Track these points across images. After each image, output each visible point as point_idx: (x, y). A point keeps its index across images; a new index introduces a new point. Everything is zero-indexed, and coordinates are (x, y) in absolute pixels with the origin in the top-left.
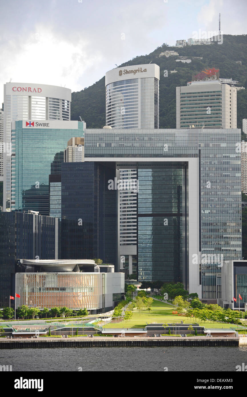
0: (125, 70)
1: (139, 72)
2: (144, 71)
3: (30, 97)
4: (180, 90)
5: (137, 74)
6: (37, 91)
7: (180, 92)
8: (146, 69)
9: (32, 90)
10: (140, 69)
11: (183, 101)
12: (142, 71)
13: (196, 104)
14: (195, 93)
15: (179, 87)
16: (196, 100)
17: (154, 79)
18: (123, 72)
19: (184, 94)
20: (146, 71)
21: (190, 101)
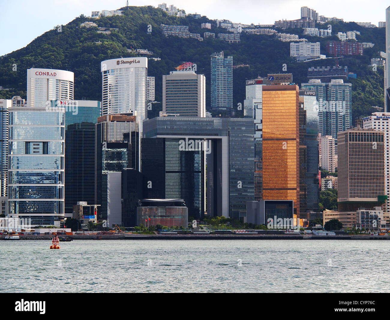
0: (122, 61)
1: (134, 63)
2: (138, 62)
3: (48, 79)
4: (166, 78)
5: (132, 64)
6: (53, 75)
7: (166, 79)
8: (139, 61)
9: (50, 74)
10: (135, 61)
11: (168, 86)
12: (136, 62)
13: (178, 88)
14: (178, 80)
15: (165, 76)
16: (178, 86)
17: (145, 68)
18: (120, 62)
19: (169, 80)
20: (139, 62)
21: (173, 86)
